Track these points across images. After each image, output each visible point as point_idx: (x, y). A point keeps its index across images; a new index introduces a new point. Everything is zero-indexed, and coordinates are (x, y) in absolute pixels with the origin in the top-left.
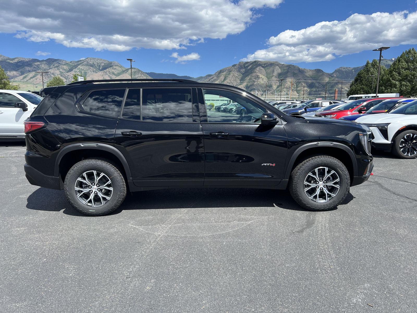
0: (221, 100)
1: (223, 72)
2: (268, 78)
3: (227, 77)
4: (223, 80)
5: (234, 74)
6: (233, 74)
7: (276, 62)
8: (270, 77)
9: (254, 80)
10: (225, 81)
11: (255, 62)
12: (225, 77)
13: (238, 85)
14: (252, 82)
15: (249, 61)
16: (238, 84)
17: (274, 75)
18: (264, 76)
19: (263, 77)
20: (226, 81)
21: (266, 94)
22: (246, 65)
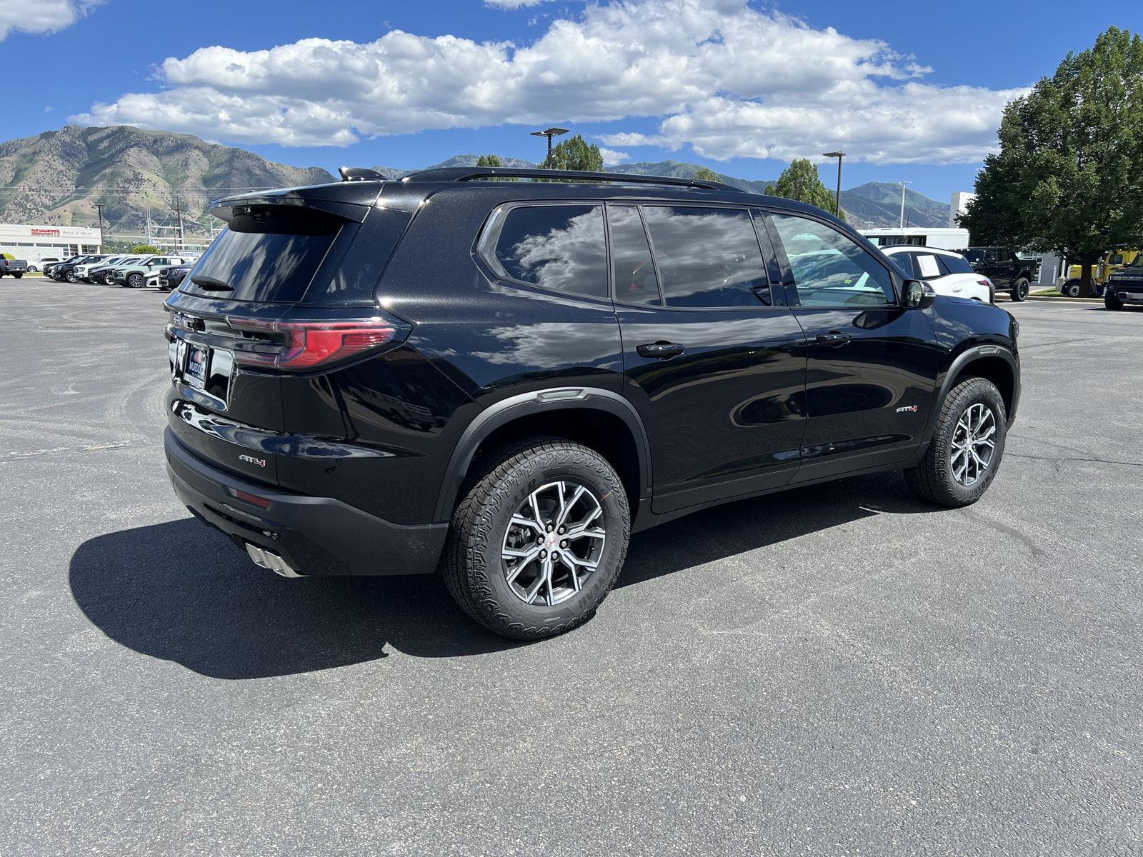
0: (38, 245)
1: (7, 154)
2: (173, 185)
3: (25, 169)
4: (9, 180)
5: (51, 162)
6: (46, 163)
7: (192, 137)
8: (178, 179)
9: (124, 187)
10: (18, 182)
11: (122, 129)
12: (19, 171)
13: (68, 199)
14: (117, 191)
15: (100, 124)
16: (69, 196)
17: (188, 174)
18: (158, 176)
19: (155, 178)
20: (21, 184)
21: (179, 230)
22: (92, 138)
